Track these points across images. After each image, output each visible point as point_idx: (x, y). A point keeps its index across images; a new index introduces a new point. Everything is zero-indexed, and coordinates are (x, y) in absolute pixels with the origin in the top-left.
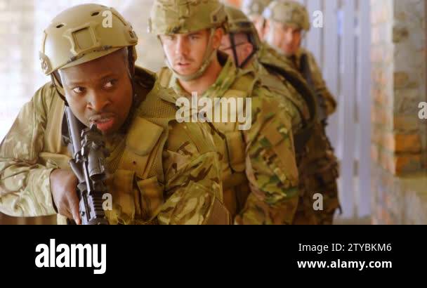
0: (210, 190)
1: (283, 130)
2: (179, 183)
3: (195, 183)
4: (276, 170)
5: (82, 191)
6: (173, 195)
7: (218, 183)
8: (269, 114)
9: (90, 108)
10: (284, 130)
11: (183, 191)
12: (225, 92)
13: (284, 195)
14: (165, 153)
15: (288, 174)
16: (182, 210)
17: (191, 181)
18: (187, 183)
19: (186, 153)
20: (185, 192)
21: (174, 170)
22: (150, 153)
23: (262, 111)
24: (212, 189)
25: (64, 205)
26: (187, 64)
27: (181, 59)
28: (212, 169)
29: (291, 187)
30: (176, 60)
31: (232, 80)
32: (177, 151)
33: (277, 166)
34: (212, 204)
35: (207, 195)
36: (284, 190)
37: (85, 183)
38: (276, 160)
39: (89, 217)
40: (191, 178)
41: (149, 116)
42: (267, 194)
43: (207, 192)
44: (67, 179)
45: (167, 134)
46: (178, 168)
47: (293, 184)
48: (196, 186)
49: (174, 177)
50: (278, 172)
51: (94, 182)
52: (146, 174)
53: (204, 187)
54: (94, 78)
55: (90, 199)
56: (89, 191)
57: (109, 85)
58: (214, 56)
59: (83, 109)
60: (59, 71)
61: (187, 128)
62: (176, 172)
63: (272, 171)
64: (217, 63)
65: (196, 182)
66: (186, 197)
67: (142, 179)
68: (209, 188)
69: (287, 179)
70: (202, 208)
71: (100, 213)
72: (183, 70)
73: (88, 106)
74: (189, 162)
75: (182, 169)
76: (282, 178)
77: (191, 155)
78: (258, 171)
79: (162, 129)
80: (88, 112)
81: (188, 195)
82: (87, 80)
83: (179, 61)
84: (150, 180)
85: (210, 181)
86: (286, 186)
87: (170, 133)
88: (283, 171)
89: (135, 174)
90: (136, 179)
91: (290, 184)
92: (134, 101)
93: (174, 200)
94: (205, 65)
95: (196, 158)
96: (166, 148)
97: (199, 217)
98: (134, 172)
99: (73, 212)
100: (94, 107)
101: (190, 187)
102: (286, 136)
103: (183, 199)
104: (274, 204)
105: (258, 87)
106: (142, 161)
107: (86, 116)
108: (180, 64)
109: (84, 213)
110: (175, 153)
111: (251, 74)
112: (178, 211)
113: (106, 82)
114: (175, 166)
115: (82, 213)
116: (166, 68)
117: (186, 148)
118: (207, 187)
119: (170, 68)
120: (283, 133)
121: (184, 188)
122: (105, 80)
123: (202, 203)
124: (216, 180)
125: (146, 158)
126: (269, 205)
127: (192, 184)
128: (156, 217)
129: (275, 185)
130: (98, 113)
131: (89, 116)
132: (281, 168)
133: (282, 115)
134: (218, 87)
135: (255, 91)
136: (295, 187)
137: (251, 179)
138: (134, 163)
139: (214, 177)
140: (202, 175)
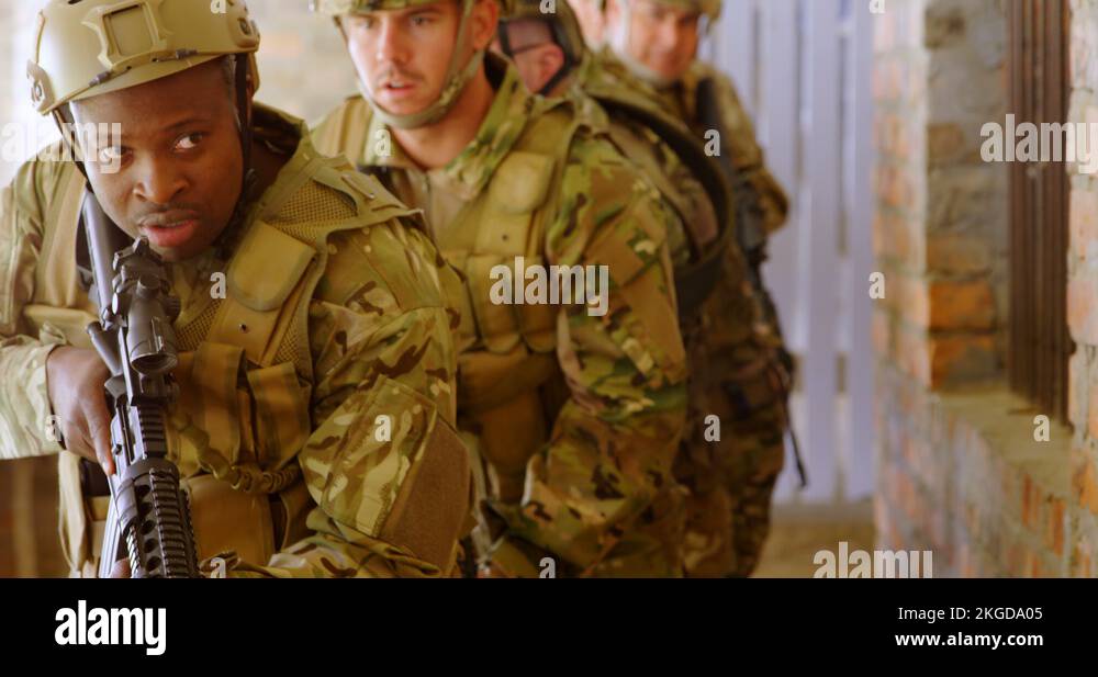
0: (425, 398)
1: (641, 246)
2: (352, 378)
3: (390, 381)
4: (629, 345)
5: (116, 396)
6: (341, 408)
7: (445, 380)
8: (608, 208)
9: (140, 197)
10: (647, 246)
11: (361, 399)
12: (504, 160)
13: (647, 402)
14: (316, 309)
15: (659, 354)
16: (360, 442)
17: (381, 376)
18: (373, 379)
19: (367, 307)
20: (368, 400)
21: (339, 347)
22: (282, 307)
23: (590, 202)
24: (431, 395)
25: (78, 430)
26: (407, 87)
27: (391, 74)
28: (430, 347)
29: (666, 387)
30: (380, 76)
31: (519, 127)
32: (347, 305)
33: (630, 335)
34: (430, 429)
35: (418, 409)
36: (649, 393)
37: (122, 378)
38: (630, 319)
39: (130, 456)
40: (380, 368)
41: (284, 220)
42: (607, 400)
43: (419, 400)
44: (84, 369)
45: (324, 263)
46: (350, 343)
47: (672, 377)
48: (393, 386)
49: (339, 365)
50: (632, 348)
51: (141, 376)
52: (270, 356)
53: (412, 391)
54: (154, 125)
55: (134, 413)
56: (130, 395)
57: (185, 143)
58: (476, 67)
59: (125, 198)
60: (72, 107)
61: (373, 251)
62: (345, 351)
63: (619, 345)
64: (482, 84)
65: (391, 377)
66: (369, 414)
67: (259, 367)
68: (423, 394)
69: (656, 366)
70: (406, 440)
71: (156, 447)
72: (397, 102)
73: (136, 191)
74: (375, 328)
75: (357, 345)
76: (644, 364)
77: (381, 312)
78: (584, 348)
79: (311, 252)
80: (136, 206)
81: (373, 407)
82: (137, 130)
83: (385, 80)
84: (279, 369)
85: (426, 377)
86: (655, 383)
87: (332, 260)
88: (644, 348)
89: (244, 353)
90: (246, 364)
91: (665, 380)
92: (245, 185)
93: (342, 420)
94: (453, 90)
95: (392, 319)
96: (319, 295)
97: (401, 463)
98: (241, 349)
99: (97, 445)
100: (150, 193)
101: (378, 390)
102: (653, 260)
103: (362, 417)
104: (621, 423)
105: (584, 140)
106: (261, 326)
107: (131, 215)
108: (389, 87)
109: (119, 447)
110: (343, 308)
111: (566, 109)
112: (349, 447)
113: (179, 137)
114: (341, 337)
115: (115, 448)
116: (357, 98)
117: (367, 296)
118: (417, 390)
119: (366, 96)
120: (643, 254)
121: (364, 393)
122: (177, 131)
123: (406, 427)
124: (441, 374)
125: (273, 317)
126: (610, 424)
127: (383, 383)
128: (294, 460)
129: (626, 379)
130: (161, 210)
131: (139, 216)
132: (641, 337)
133: (641, 209)
134: (485, 149)
135: (576, 151)
136: (677, 386)
137: (570, 368)
138: (244, 327)
139: (436, 366)
140: (408, 361)
